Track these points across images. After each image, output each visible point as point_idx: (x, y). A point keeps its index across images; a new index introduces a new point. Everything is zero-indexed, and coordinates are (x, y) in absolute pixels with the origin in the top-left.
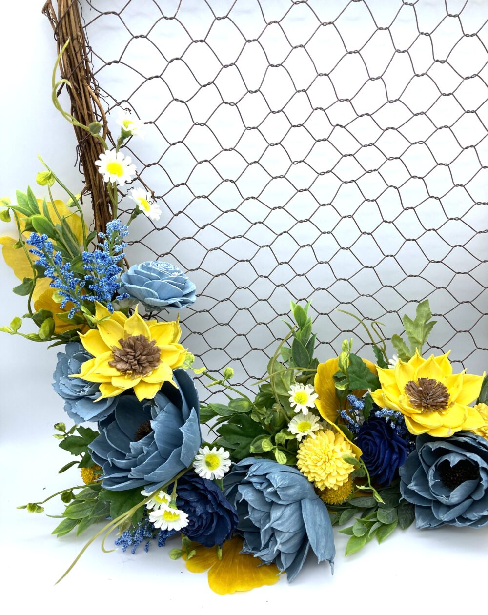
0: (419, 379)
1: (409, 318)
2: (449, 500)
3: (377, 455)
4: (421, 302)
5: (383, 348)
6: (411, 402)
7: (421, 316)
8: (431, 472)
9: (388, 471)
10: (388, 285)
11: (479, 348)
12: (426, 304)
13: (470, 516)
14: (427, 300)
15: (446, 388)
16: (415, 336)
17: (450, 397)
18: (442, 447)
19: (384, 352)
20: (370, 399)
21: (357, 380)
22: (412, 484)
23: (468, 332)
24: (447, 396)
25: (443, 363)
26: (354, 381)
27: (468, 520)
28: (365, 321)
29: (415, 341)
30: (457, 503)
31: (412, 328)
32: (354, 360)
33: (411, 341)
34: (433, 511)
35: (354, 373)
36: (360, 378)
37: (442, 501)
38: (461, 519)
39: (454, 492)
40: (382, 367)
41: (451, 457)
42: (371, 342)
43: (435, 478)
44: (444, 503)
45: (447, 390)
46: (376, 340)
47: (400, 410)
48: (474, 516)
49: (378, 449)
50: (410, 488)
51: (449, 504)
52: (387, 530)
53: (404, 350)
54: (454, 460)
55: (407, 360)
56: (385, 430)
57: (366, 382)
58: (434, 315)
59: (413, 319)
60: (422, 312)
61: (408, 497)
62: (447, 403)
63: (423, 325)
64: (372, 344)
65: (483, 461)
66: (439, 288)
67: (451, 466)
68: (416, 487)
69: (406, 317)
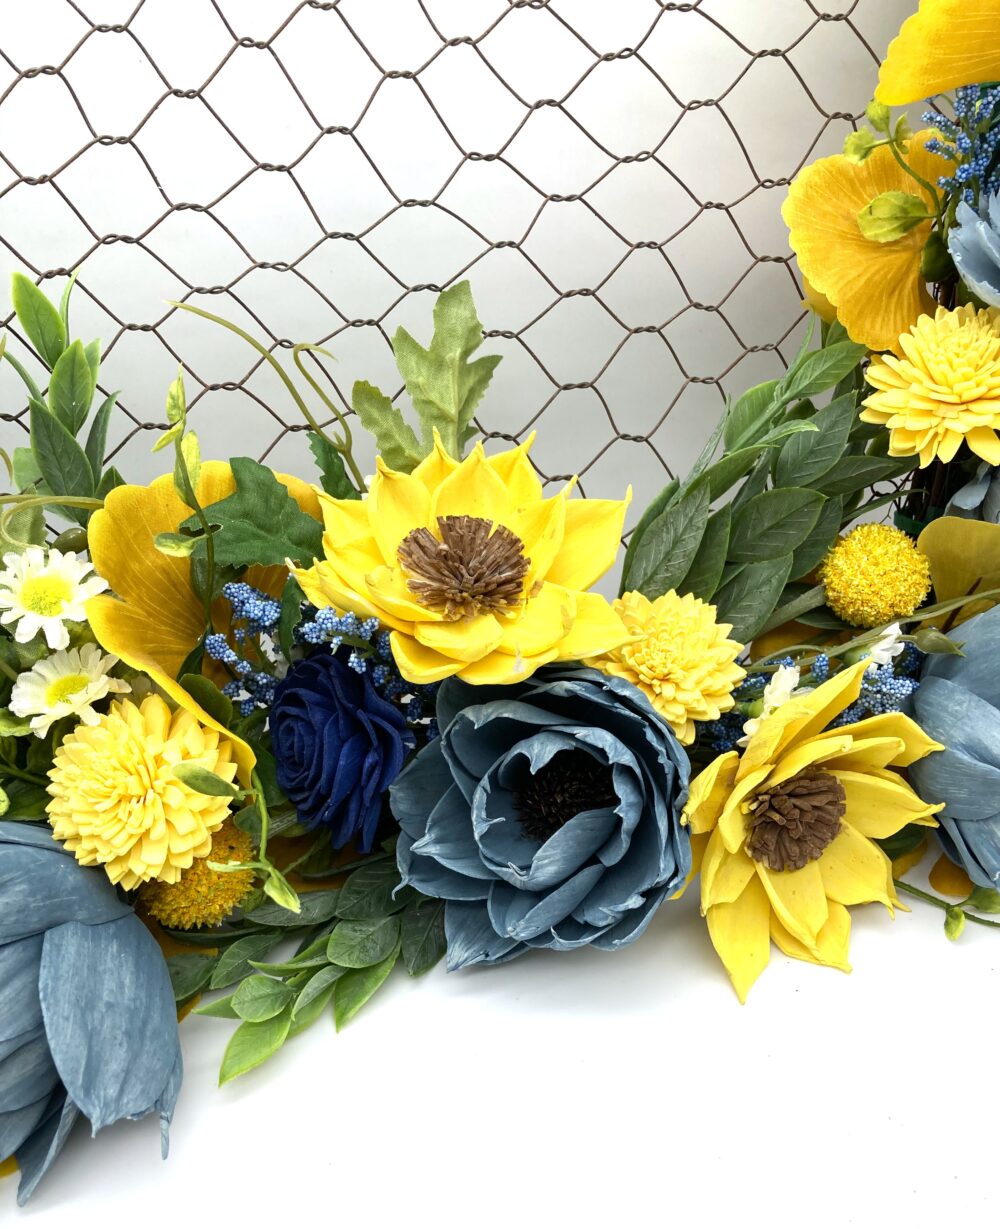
0: (439, 519)
1: (413, 341)
2: (527, 874)
3: (314, 762)
4: (446, 289)
5: (344, 440)
6: (414, 587)
7: (452, 333)
8: (479, 797)
9: (353, 806)
10: (342, 232)
11: (624, 437)
12: (464, 298)
13: (591, 916)
14: (466, 284)
15: (518, 541)
16: (434, 396)
17: (530, 568)
18: (506, 715)
19: (347, 454)
20: (294, 591)
21: (256, 537)
22: (427, 838)
23: (591, 385)
24: (520, 564)
25: (516, 475)
26: (244, 540)
27: (588, 928)
28: (279, 353)
29: (435, 411)
30: (555, 881)
31: (424, 370)
32: (249, 477)
33: (423, 415)
34: (490, 914)
35: (246, 515)
36: (269, 531)
37: (511, 881)
38: (570, 926)
39: (544, 851)
40: (339, 495)
41: (532, 745)
42: (306, 422)
43: (490, 815)
44: (518, 885)
45: (523, 547)
46: (321, 414)
47: (374, 612)
48: (603, 914)
49: (317, 740)
50: (418, 851)
51: (530, 887)
52: (363, 984)
53: (397, 437)
54: (540, 752)
55: (409, 467)
56: (336, 682)
57: (289, 543)
58: (491, 335)
59: (426, 345)
60: (454, 321)
61: (422, 881)
62: (519, 585)
63: (457, 362)
64: (307, 428)
65: (620, 745)
66: (500, 245)
67: (533, 771)
68: (438, 847)
69: (403, 335)
